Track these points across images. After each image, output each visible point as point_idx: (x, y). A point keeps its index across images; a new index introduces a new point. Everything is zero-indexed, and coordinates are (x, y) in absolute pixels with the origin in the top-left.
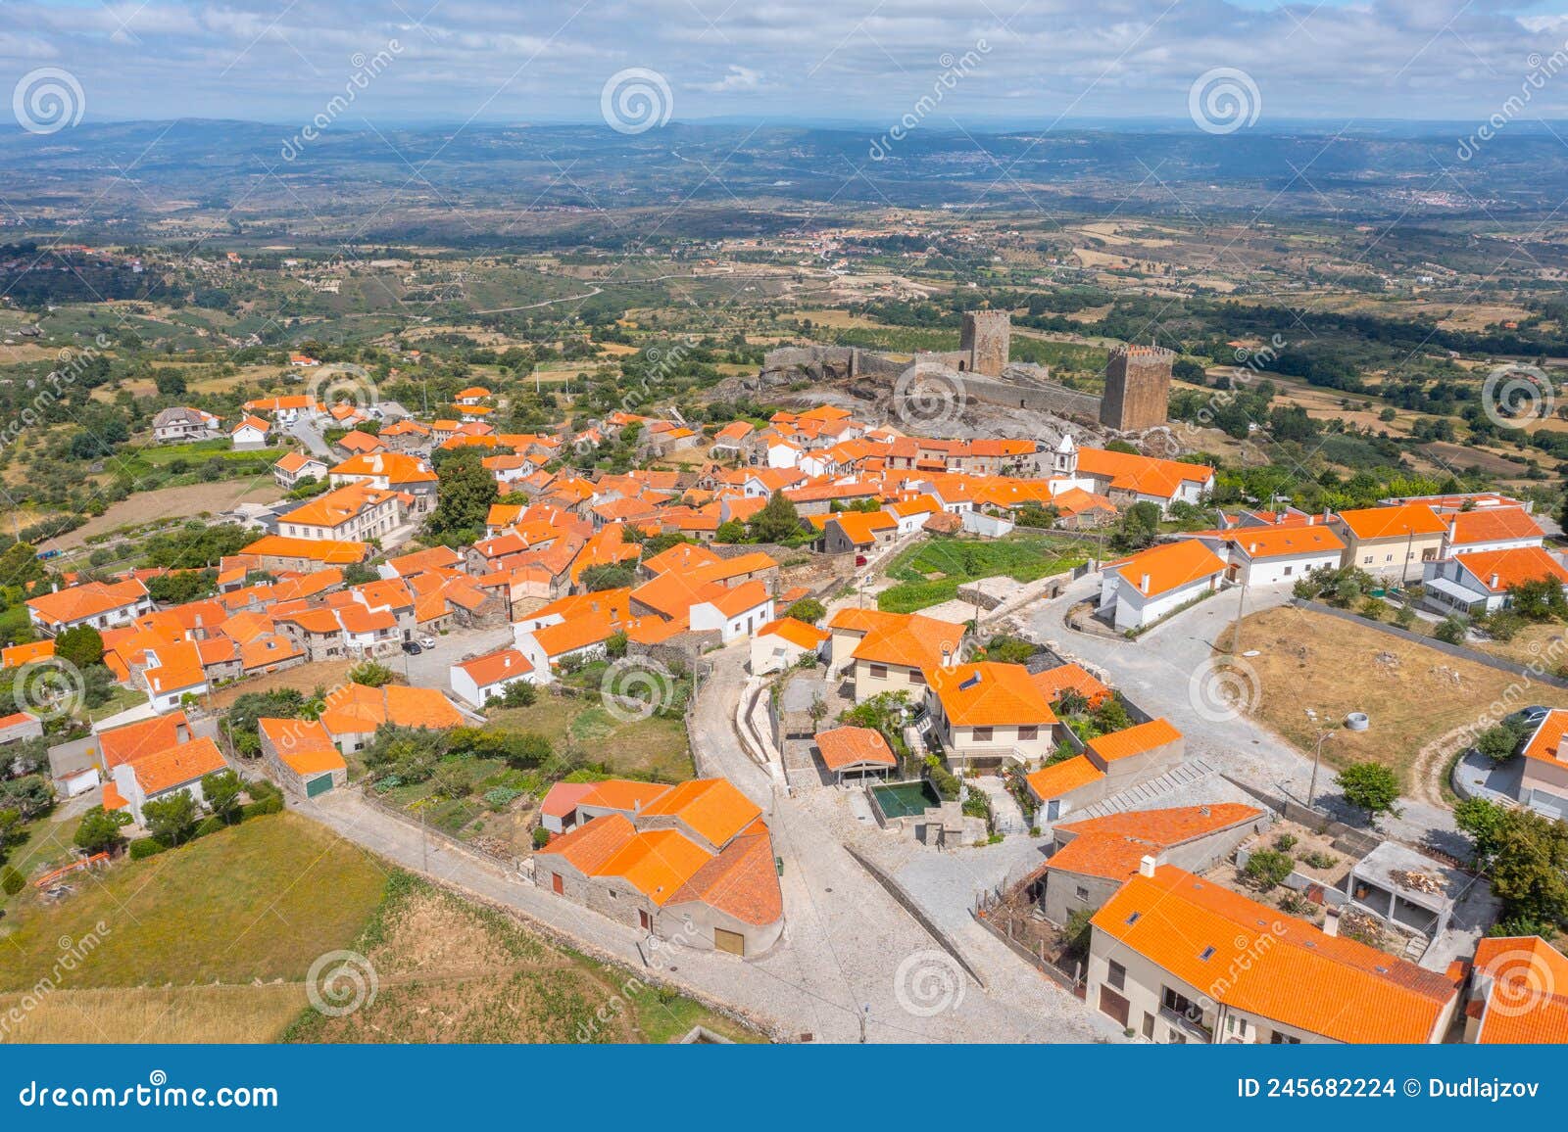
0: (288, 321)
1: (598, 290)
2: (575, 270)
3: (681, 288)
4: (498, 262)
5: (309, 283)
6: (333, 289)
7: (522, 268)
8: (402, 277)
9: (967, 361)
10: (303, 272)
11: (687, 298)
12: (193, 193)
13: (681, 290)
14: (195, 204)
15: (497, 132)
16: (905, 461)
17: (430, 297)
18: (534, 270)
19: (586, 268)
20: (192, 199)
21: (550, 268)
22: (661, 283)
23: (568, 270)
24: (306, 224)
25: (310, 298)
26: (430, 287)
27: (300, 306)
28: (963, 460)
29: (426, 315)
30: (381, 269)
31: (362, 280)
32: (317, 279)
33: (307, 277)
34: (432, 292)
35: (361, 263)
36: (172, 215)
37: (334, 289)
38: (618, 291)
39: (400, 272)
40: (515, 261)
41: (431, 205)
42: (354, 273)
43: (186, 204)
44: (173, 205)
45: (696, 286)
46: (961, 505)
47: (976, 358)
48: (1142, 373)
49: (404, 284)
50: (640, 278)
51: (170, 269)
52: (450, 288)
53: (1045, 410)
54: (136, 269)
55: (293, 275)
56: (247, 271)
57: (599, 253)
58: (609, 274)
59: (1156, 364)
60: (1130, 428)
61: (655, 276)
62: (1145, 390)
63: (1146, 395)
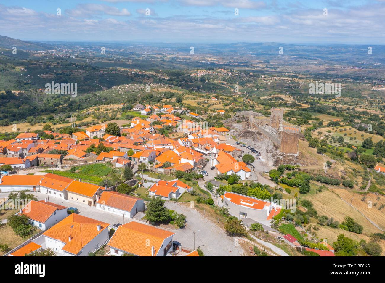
0: (256, 90)
3: (366, 92)
6: (269, 83)
8: (286, 82)
10: (264, 79)
11: (366, 96)
12: (263, 59)
14: (262, 61)
15: (345, 46)
17: (291, 88)
24: (282, 68)
25: (263, 85)
26: (292, 85)
27: (260, 86)
29: (288, 92)
30: (283, 80)
31: (277, 82)
32: (267, 81)
33: (265, 80)
35: (279, 78)
36: (255, 64)
38: (345, 91)
39: (287, 80)
41: (316, 65)
42: (276, 80)
43: (260, 61)
44: (257, 61)
45: (371, 92)
48: (287, 135)
49: (286, 84)
50: (354, 88)
51: (236, 76)
52: (297, 86)
53: (272, 141)
54: (230, 75)
55: (262, 79)
56: (252, 77)
57: (350, 80)
58: (345, 86)
59: (293, 133)
60: (282, 152)
61: (359, 88)
62: (288, 141)
63: (289, 143)
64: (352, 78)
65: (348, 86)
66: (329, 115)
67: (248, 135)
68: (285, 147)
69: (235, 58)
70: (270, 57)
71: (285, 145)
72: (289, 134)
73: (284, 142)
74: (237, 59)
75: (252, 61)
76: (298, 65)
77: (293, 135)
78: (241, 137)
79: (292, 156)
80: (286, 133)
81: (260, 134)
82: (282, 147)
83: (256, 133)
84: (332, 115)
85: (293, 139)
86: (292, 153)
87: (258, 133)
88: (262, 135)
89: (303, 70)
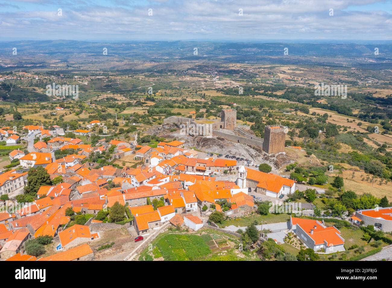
1: (154, 84)
2: (149, 79)
3: (175, 84)
4: (129, 77)
5: (80, 82)
7: (135, 78)
8: (104, 81)
9: (223, 125)
10: (79, 79)
11: (177, 86)
12: (60, 58)
13: (175, 85)
15: (136, 43)
16: (191, 167)
18: (138, 79)
19: (152, 78)
20: (59, 59)
21: (142, 78)
22: (170, 82)
23: (147, 79)
24: (85, 66)
26: (111, 83)
28: (211, 168)
29: (109, 91)
30: (99, 79)
31: (94, 81)
32: (82, 81)
33: (80, 81)
34: (111, 85)
35: (94, 77)
36: (53, 63)
37: (86, 84)
38: (159, 84)
39: (104, 79)
40: (133, 76)
41: (117, 61)
42: (92, 80)
43: (57, 61)
44: (54, 61)
45: (179, 83)
46: (193, 204)
47: (225, 124)
48: (276, 135)
49: (104, 83)
50: (165, 81)
51: (45, 79)
52: (116, 84)
53: (245, 144)
54: (37, 79)
55: (76, 80)
56: (65, 79)
57: (156, 74)
58: (157, 80)
59: (280, 132)
60: (272, 153)
61: (169, 80)
62: (277, 140)
63: (277, 142)
64: (156, 72)
65: (160, 80)
66: (179, 108)
67: (209, 143)
69: (26, 58)
70: (66, 55)
71: (274, 146)
74: (29, 59)
75: (47, 61)
76: (100, 63)
77: (281, 134)
78: (202, 147)
79: (282, 154)
80: (274, 133)
81: (223, 139)
83: (216, 139)
84: (182, 108)
85: (281, 137)
86: (280, 152)
87: (218, 138)
88: (225, 140)
89: (107, 67)
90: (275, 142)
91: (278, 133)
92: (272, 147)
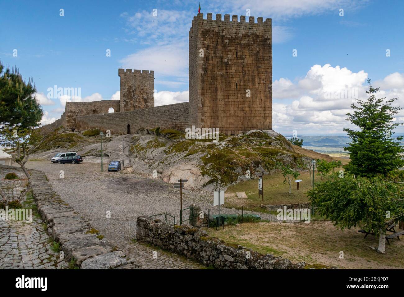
47: (123, 105)
48: (224, 45)
59: (246, 36)
62: (233, 70)
63: (235, 80)
68: (221, 104)
71: (220, 96)
72: (231, 40)
73: (214, 78)
77: (248, 45)
80: (217, 34)
81: (95, 134)
82: (208, 104)
85: (249, 60)
86: (254, 128)
90: (226, 78)
91: (236, 38)
92: (215, 100)
